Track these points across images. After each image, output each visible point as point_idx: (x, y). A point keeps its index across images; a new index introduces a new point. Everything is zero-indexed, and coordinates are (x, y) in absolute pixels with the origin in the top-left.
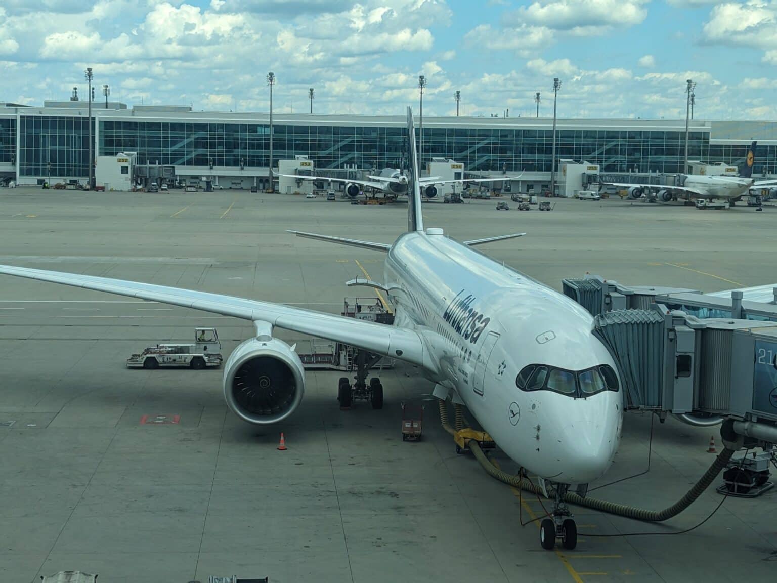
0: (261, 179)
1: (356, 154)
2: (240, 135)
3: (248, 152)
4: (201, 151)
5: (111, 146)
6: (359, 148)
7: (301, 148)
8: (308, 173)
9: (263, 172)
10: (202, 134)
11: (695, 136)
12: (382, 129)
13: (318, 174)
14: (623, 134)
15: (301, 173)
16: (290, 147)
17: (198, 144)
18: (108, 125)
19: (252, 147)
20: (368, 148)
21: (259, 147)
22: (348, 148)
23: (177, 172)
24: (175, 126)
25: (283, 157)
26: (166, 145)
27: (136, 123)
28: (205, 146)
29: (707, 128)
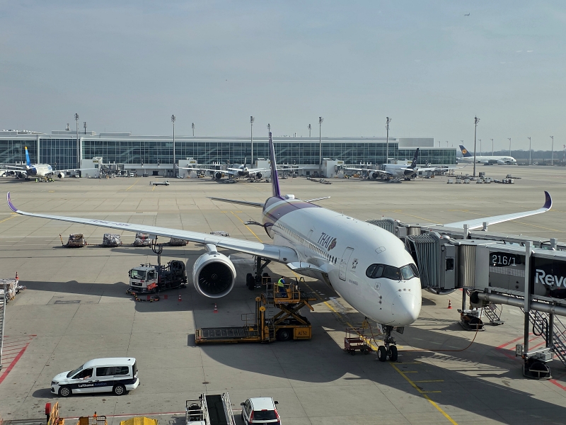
0: (168, 170)
1: (217, 157)
2: (157, 147)
3: (162, 156)
4: (137, 156)
5: (89, 154)
6: (220, 154)
7: (190, 154)
8: (194, 167)
9: (170, 166)
10: (136, 147)
11: (391, 145)
12: (232, 144)
13: (199, 167)
14: (355, 145)
15: (190, 167)
16: (183, 153)
17: (135, 153)
18: (86, 143)
19: (163, 153)
20: (224, 154)
21: (167, 153)
22: (214, 153)
23: (125, 167)
24: (123, 143)
25: (180, 159)
26: (118, 153)
27: (102, 142)
28: (138, 153)
29: (397, 141)
